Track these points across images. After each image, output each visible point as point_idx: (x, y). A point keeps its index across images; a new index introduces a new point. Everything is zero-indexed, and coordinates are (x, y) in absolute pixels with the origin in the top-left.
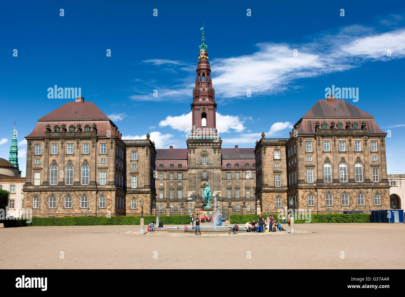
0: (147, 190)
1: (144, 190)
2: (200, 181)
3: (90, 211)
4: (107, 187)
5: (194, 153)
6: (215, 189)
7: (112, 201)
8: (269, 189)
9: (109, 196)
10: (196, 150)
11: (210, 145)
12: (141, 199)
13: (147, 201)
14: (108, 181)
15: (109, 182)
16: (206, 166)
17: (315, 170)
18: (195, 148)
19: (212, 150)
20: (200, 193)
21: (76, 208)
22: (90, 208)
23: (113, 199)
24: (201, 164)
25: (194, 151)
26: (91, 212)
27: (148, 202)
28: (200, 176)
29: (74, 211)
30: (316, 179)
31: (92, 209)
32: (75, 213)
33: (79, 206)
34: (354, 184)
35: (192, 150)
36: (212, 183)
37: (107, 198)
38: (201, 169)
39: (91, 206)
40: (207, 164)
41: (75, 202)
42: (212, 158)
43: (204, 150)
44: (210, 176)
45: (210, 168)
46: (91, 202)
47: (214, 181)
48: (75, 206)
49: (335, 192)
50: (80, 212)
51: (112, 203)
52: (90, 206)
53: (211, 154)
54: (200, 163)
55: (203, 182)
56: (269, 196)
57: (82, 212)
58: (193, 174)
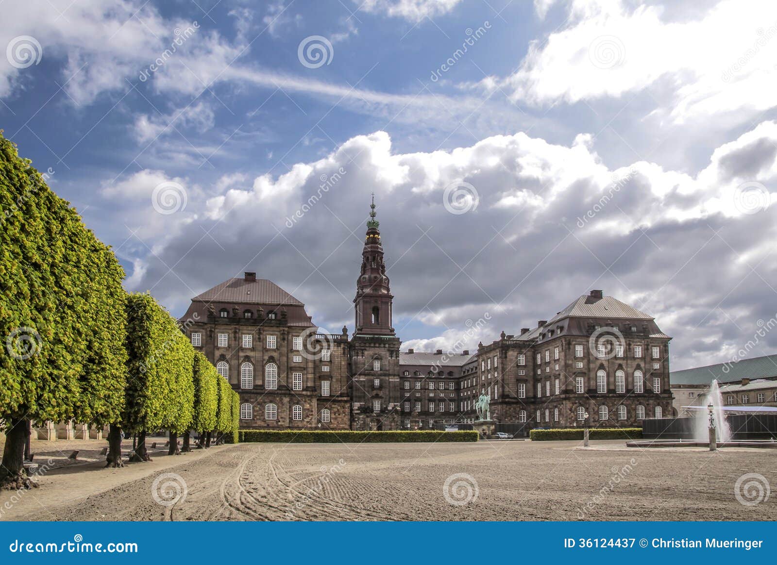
0: (345, 399)
1: (340, 399)
2: (370, 390)
3: (279, 423)
4: (304, 393)
5: (363, 356)
6: (391, 400)
7: (312, 411)
8: (510, 400)
9: (308, 405)
10: (366, 353)
11: (384, 347)
12: (336, 410)
13: (344, 413)
14: (305, 386)
15: (307, 387)
16: (379, 372)
17: (586, 378)
18: (365, 349)
19: (388, 354)
20: (371, 405)
21: (260, 419)
22: (280, 420)
23: (313, 410)
24: (373, 370)
25: (363, 353)
26: (281, 425)
27: (346, 415)
28: (370, 384)
29: (256, 423)
30: (586, 389)
31: (283, 422)
32: (257, 425)
33: (262, 417)
34: (633, 395)
35: (360, 353)
36: (387, 393)
37: (305, 408)
38: (372, 375)
39: (281, 418)
40: (381, 370)
41: (257, 411)
42: (387, 363)
43: (377, 352)
44: (384, 385)
45: (385, 375)
46: (281, 412)
47: (389, 391)
48: (258, 417)
49: (611, 405)
50: (266, 425)
51: (312, 415)
52: (279, 417)
53: (386, 358)
54: (370, 369)
55: (375, 392)
56: (510, 409)
57: (268, 425)
58: (362, 381)
